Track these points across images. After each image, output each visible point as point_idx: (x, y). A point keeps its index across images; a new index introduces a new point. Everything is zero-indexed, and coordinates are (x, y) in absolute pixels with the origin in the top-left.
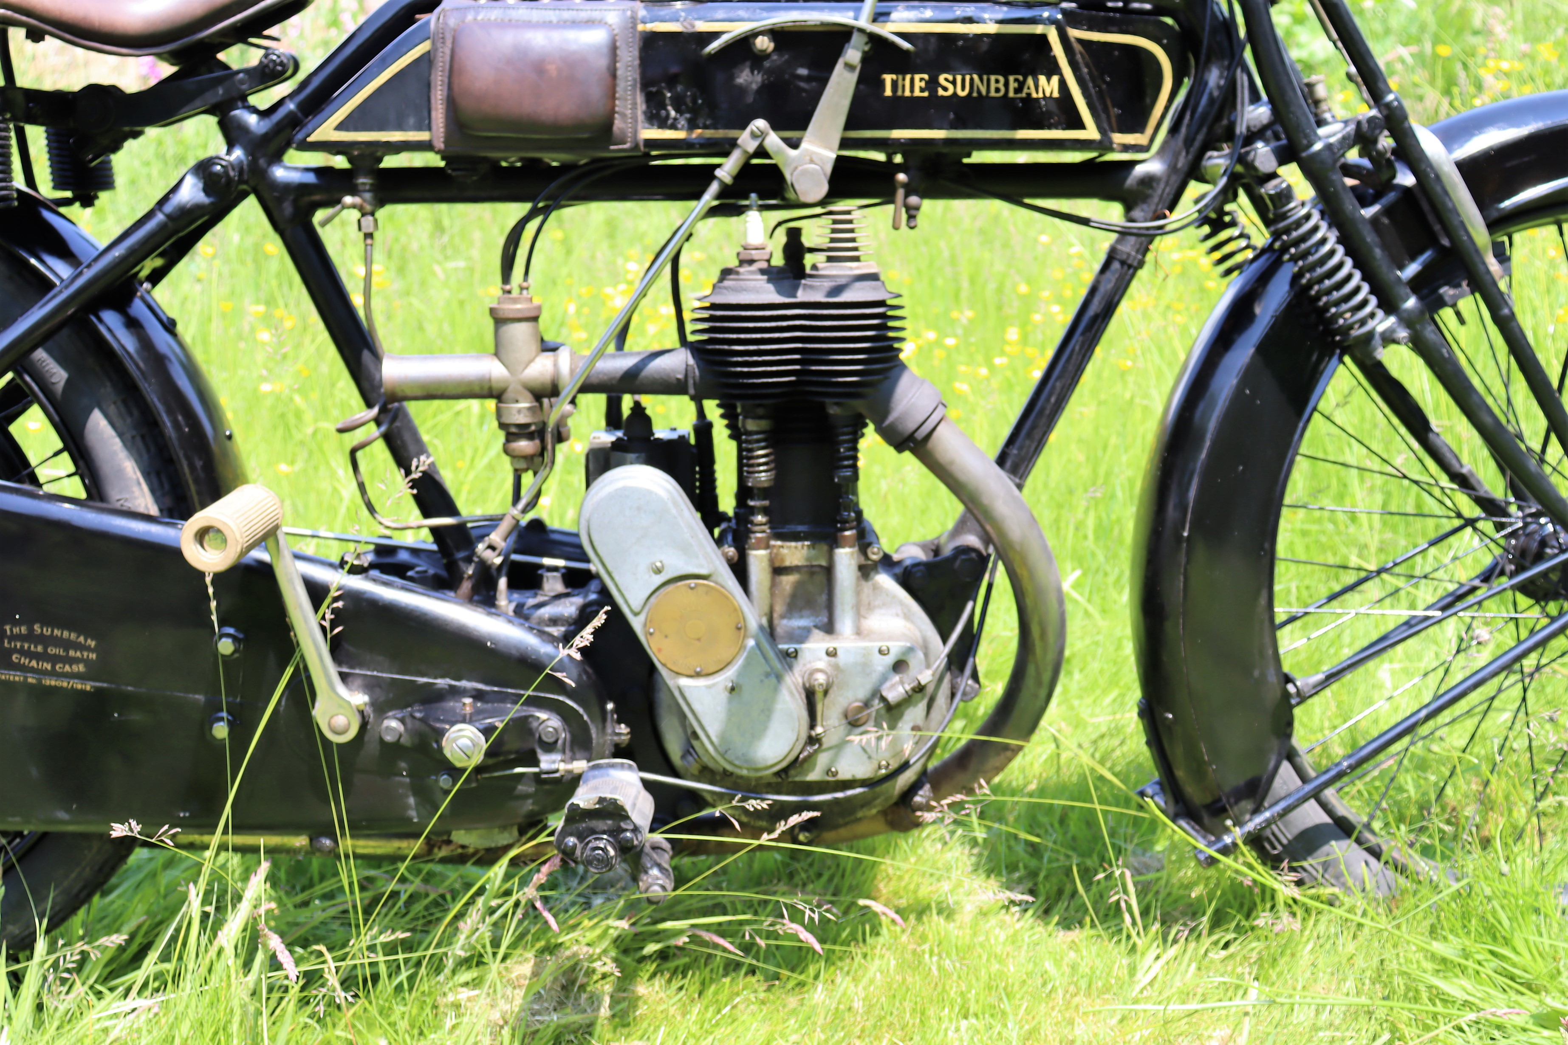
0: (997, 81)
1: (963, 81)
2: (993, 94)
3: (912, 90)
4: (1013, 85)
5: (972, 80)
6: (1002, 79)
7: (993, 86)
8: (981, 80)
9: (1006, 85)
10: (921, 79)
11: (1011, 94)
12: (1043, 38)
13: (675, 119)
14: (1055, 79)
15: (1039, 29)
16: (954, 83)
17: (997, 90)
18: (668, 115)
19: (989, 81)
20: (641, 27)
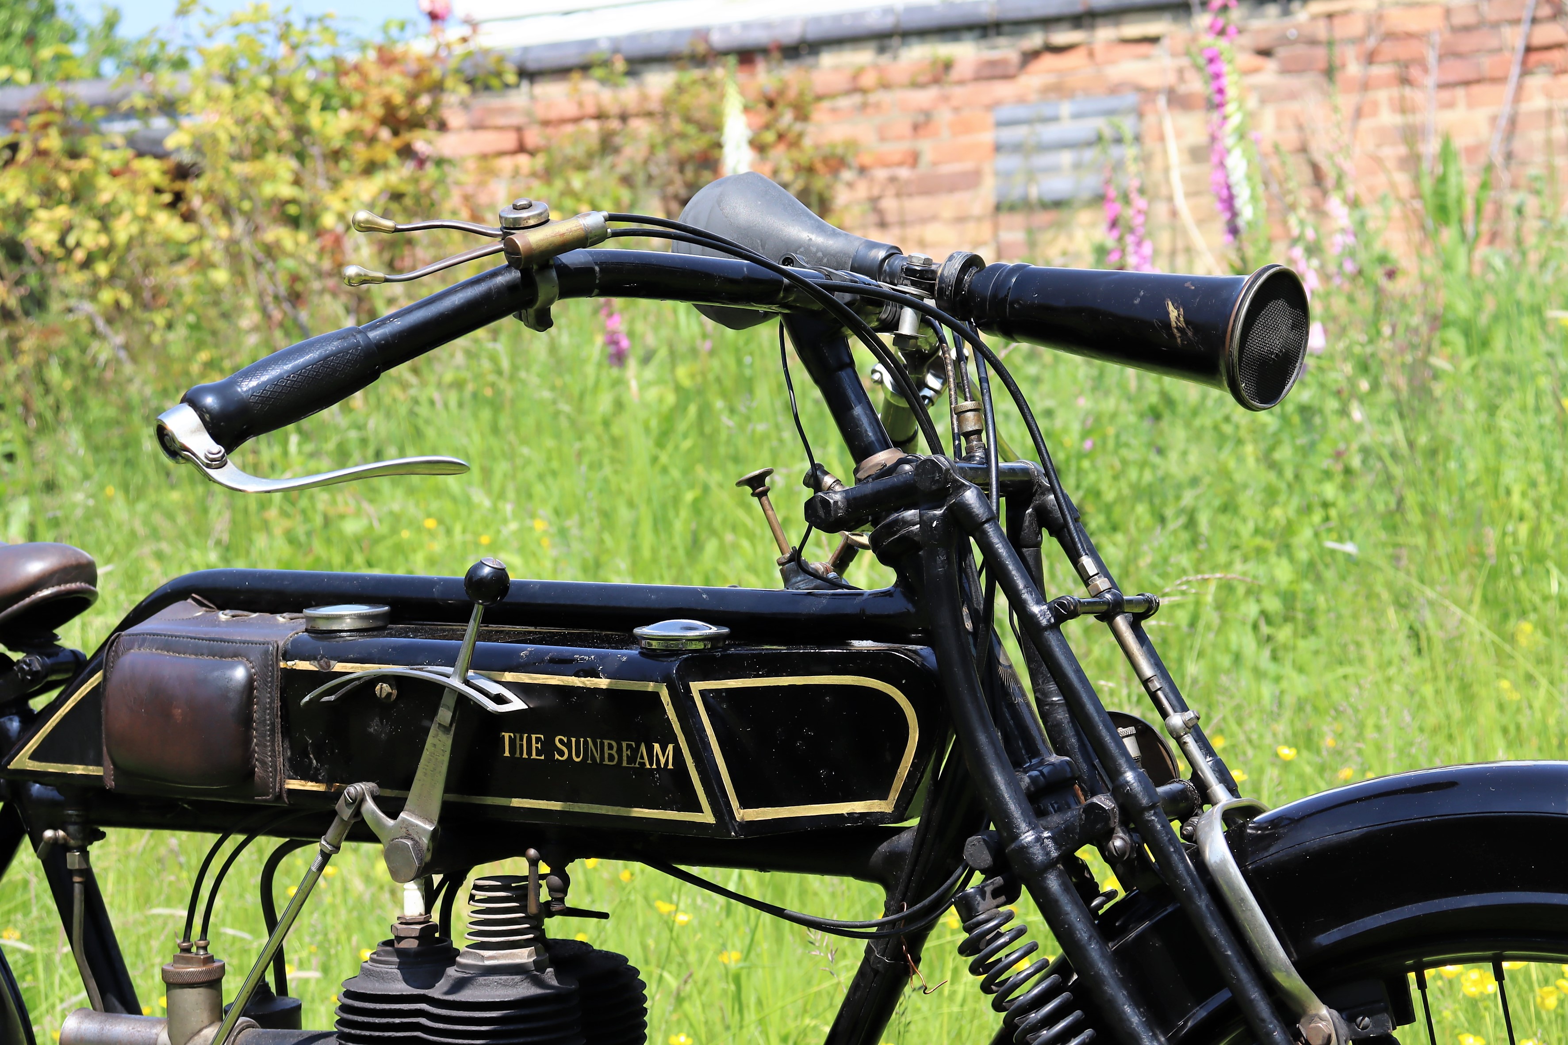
0: (611, 747)
1: (578, 743)
2: (606, 762)
3: (529, 753)
4: (626, 753)
5: (586, 742)
6: (614, 744)
7: (607, 751)
8: (595, 744)
9: (620, 751)
10: (538, 740)
11: (625, 764)
12: (656, 695)
13: (316, 769)
14: (670, 747)
15: (651, 687)
16: (568, 745)
17: (611, 757)
18: (311, 763)
19: (602, 744)
20: (282, 665)
